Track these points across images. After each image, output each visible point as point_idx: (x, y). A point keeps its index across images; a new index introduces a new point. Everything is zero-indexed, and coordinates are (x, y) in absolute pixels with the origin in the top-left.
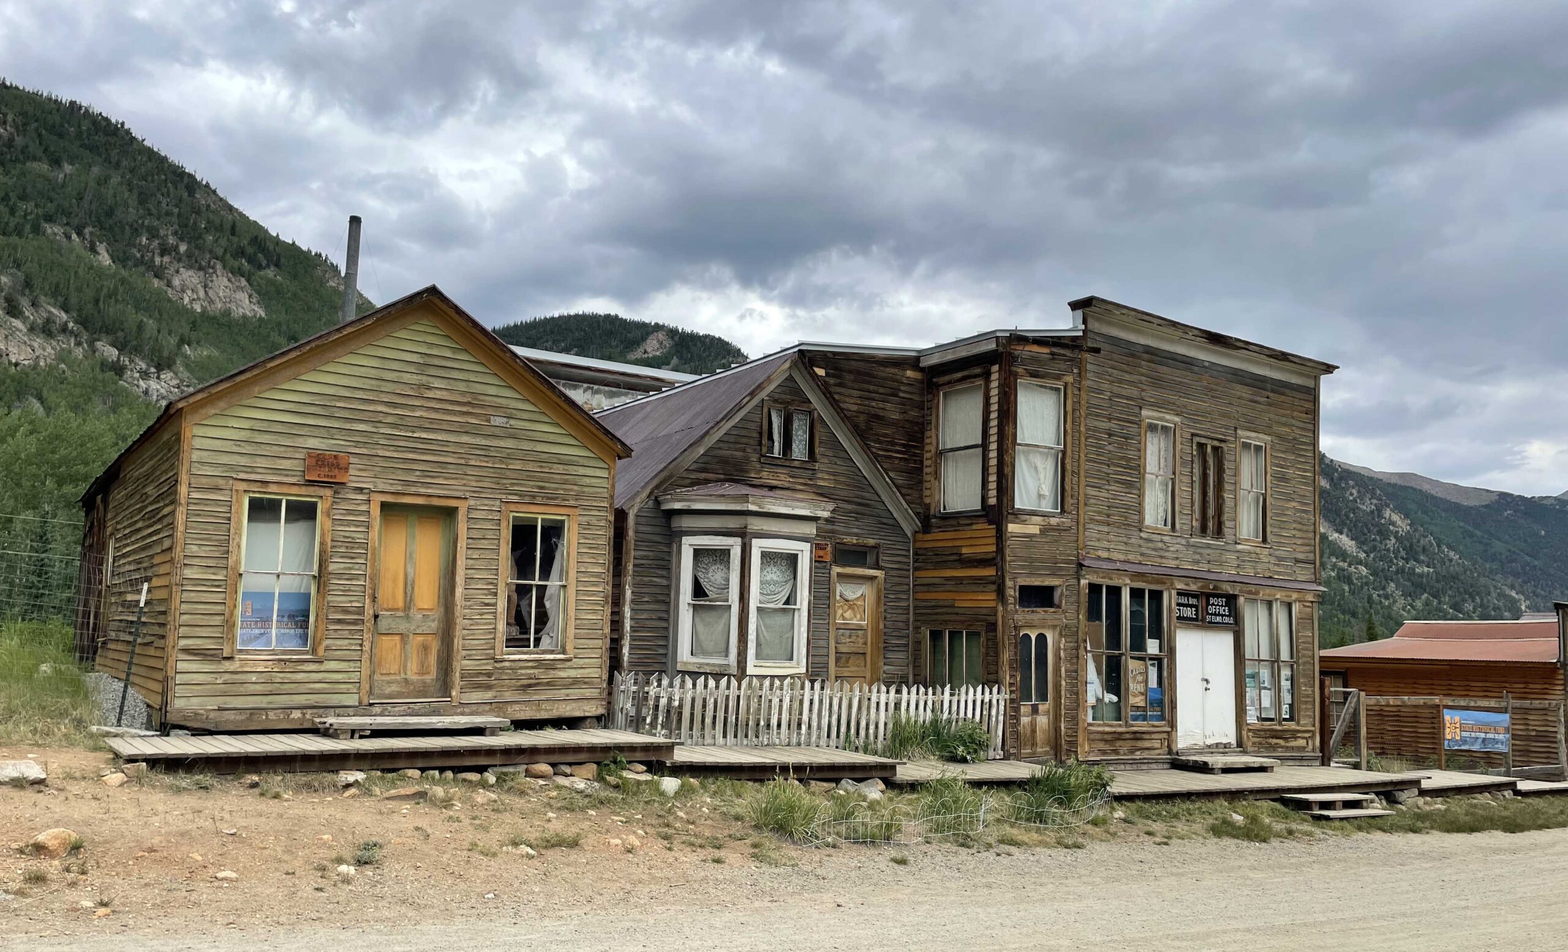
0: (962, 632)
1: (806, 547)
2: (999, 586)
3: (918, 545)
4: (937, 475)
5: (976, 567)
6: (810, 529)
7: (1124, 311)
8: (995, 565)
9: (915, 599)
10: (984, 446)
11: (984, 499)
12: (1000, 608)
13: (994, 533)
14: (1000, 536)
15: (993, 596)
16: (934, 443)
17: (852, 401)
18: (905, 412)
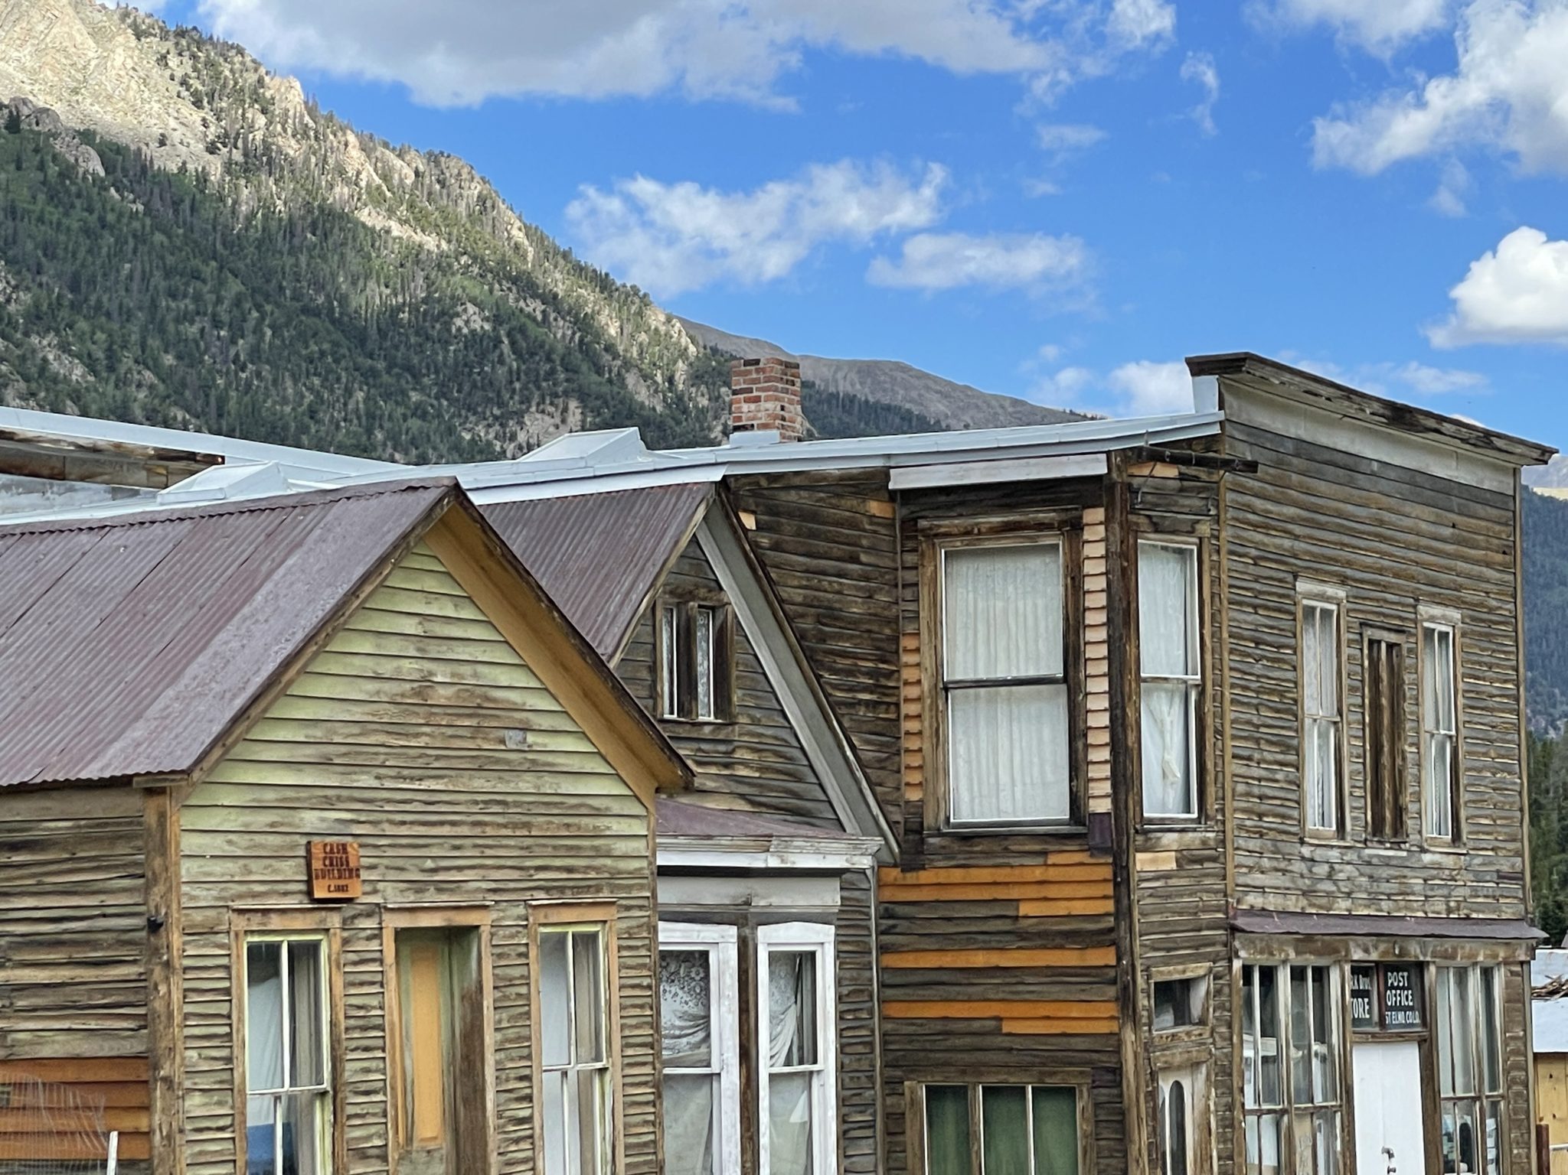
0: (1023, 1090)
1: (826, 934)
2: (1125, 988)
3: (888, 894)
4: (938, 737)
5: (1061, 947)
6: (830, 896)
7: (1286, 377)
8: (1113, 943)
9: (884, 1018)
10: (1071, 679)
11: (1076, 801)
12: (1129, 1036)
13: (1107, 872)
14: (1122, 878)
15: (1112, 1009)
16: (928, 662)
17: (796, 583)
18: (870, 597)
